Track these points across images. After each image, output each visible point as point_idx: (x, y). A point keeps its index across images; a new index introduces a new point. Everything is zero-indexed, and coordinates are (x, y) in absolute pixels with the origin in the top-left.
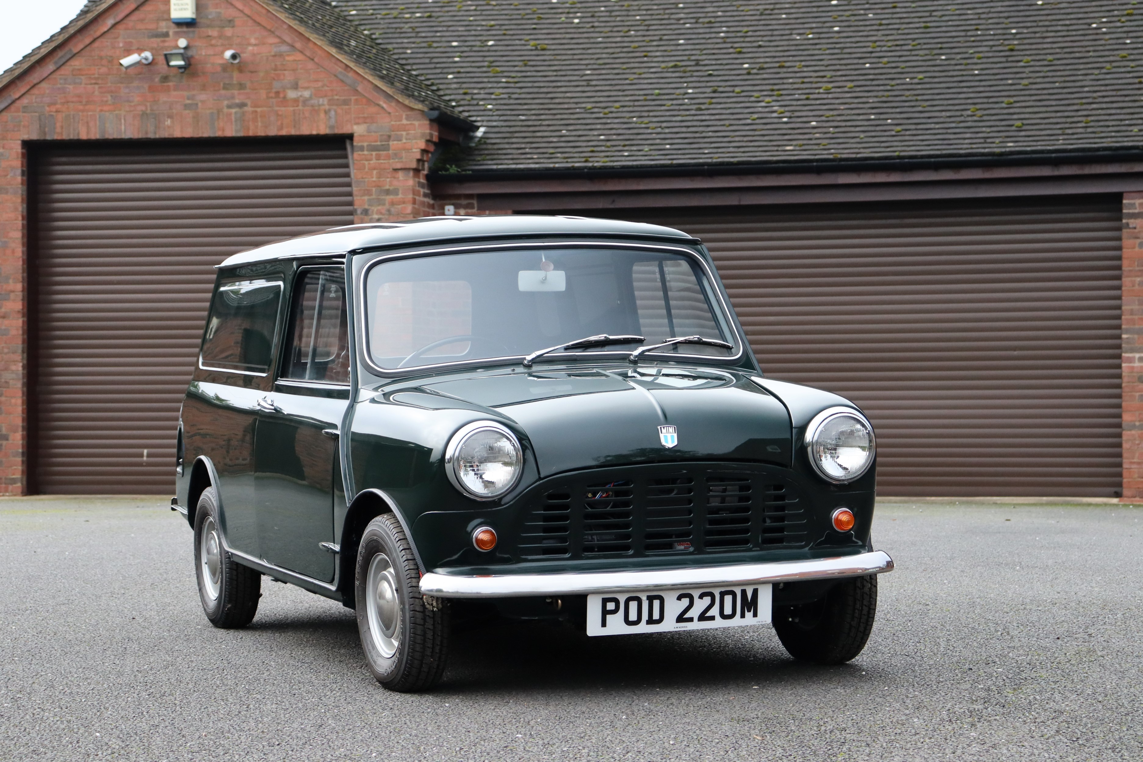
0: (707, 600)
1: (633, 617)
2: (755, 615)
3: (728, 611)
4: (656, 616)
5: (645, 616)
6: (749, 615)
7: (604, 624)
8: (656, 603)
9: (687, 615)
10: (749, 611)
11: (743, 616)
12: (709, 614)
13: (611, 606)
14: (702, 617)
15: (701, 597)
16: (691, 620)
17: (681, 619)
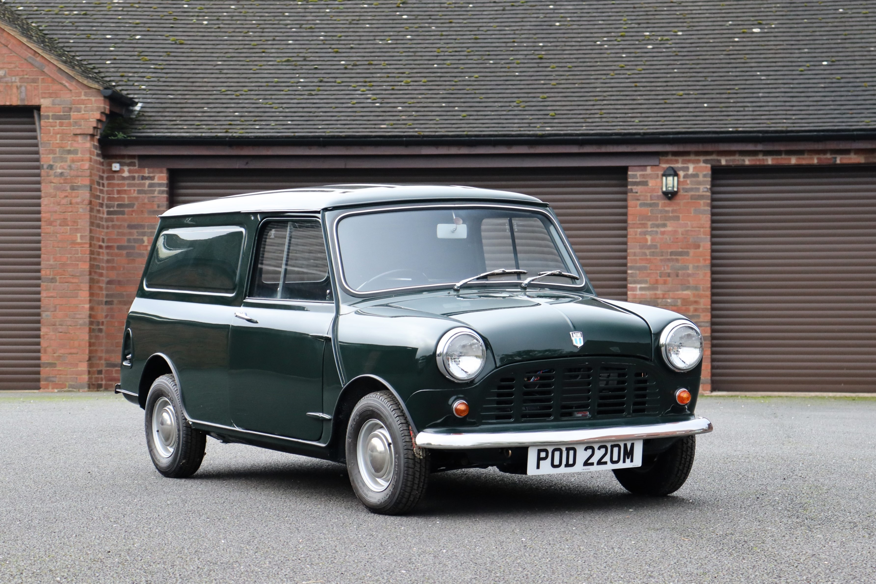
0: (603, 451)
1: (556, 462)
2: (632, 461)
3: (615, 458)
4: (571, 462)
5: (564, 462)
6: (628, 461)
7: (538, 467)
8: (571, 453)
9: (590, 462)
10: (628, 458)
11: (624, 461)
12: (603, 460)
13: (543, 455)
14: (600, 462)
15: (599, 448)
16: (592, 464)
17: (586, 463)
